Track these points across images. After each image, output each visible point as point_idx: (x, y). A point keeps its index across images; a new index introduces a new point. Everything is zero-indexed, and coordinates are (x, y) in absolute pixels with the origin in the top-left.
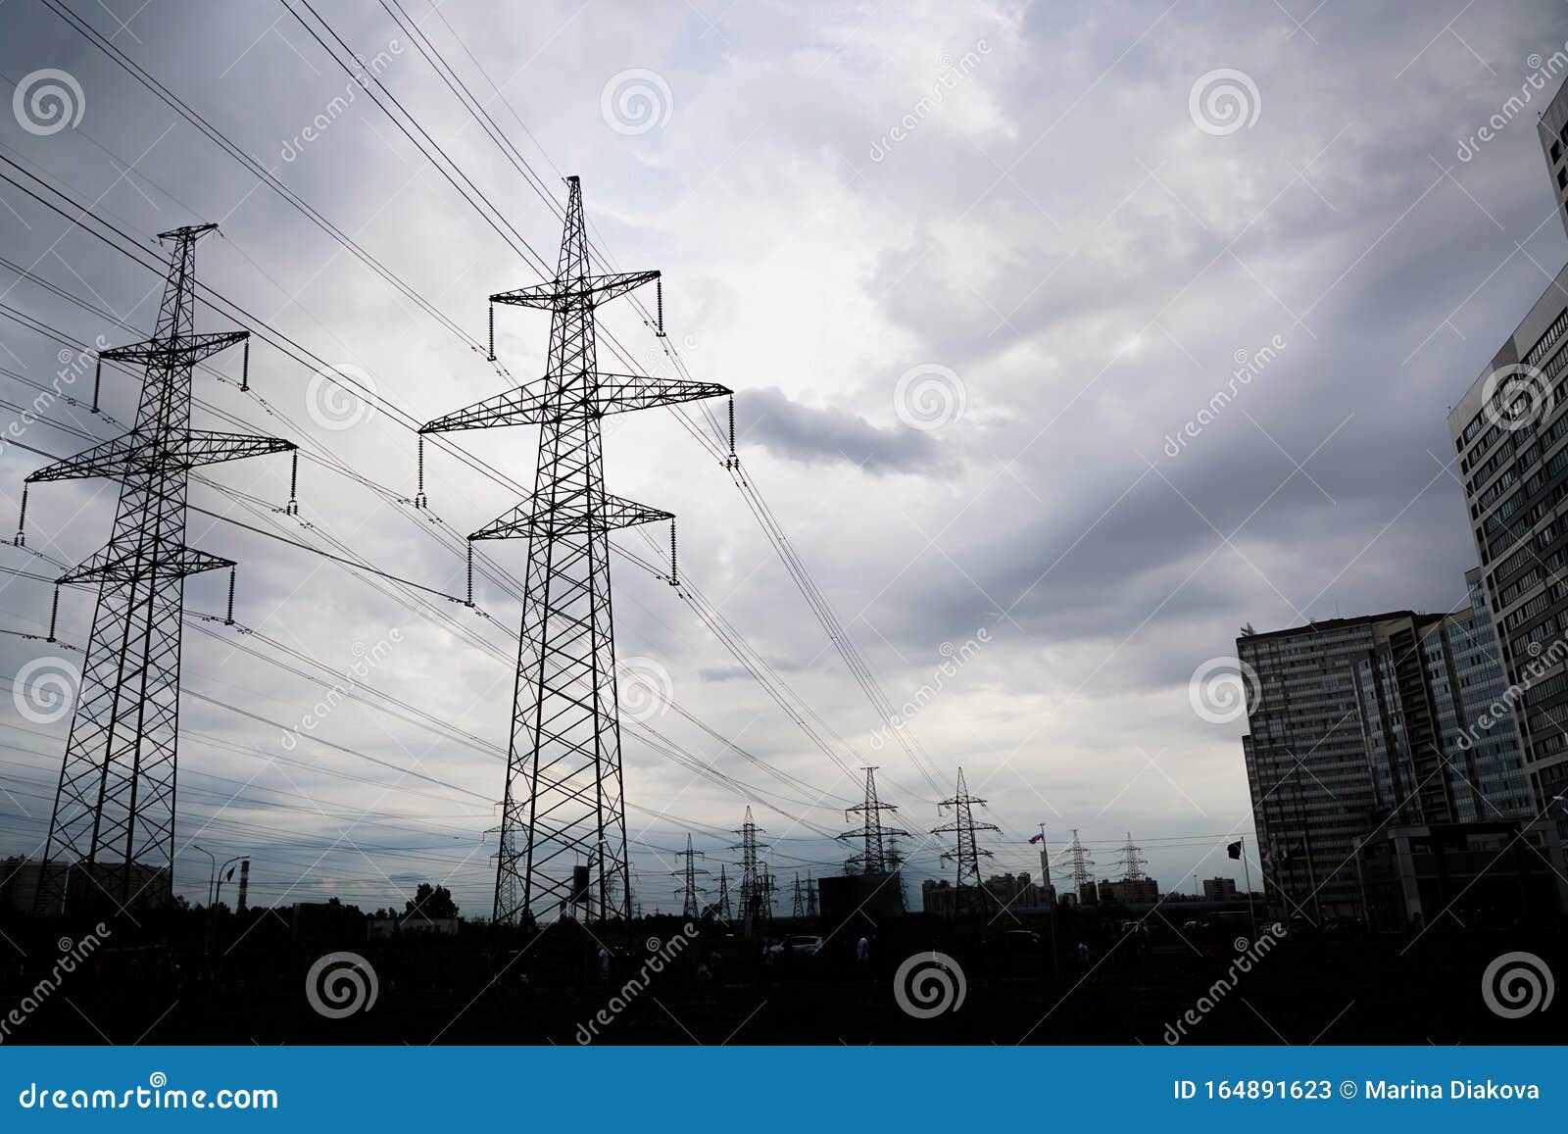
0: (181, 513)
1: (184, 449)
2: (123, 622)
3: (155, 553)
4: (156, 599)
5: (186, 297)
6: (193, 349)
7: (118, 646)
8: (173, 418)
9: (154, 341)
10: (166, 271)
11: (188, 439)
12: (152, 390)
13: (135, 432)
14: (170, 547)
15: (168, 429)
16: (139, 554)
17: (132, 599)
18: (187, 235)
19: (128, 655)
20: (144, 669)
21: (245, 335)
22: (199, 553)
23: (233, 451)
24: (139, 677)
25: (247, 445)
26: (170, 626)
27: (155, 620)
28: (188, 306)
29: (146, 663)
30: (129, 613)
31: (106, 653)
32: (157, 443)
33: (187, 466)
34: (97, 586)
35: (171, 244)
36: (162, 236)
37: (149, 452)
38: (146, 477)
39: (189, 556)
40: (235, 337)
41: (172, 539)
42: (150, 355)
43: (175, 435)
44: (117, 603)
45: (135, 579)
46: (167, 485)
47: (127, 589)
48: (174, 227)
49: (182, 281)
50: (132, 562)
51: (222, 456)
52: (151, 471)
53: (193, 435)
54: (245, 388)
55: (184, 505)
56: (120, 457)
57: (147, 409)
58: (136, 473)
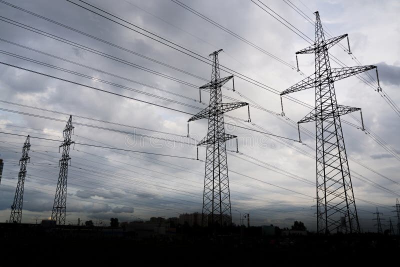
0: (223, 125)
1: (221, 109)
2: (213, 154)
3: (218, 136)
4: (220, 147)
5: (218, 69)
6: (221, 82)
7: (212, 160)
8: (218, 101)
9: (211, 82)
10: (212, 63)
11: (222, 106)
12: (213, 95)
13: (210, 106)
14: (221, 134)
15: (217, 104)
16: (214, 136)
17: (214, 148)
18: (216, 54)
19: (215, 162)
20: (219, 165)
21: (233, 76)
22: (228, 135)
23: (233, 107)
24: (218, 167)
25: (237, 105)
26: (224, 154)
27: (220, 153)
28: (218, 72)
29: (219, 164)
30: (214, 152)
31: (210, 162)
32: (215, 108)
33: (223, 113)
34: (206, 145)
35: (212, 57)
36: (210, 55)
37: (214, 110)
38: (214, 117)
39: (226, 136)
40: (230, 78)
41: (222, 132)
42: (211, 86)
43: (219, 105)
44: (211, 149)
45: (214, 143)
46: (219, 118)
47: (213, 145)
48: (212, 52)
49: (216, 65)
50: (213, 139)
51: (230, 109)
52: (215, 115)
53: (223, 105)
54: (234, 90)
55: (223, 123)
56: (207, 113)
57: (212, 100)
58: (212, 116)
